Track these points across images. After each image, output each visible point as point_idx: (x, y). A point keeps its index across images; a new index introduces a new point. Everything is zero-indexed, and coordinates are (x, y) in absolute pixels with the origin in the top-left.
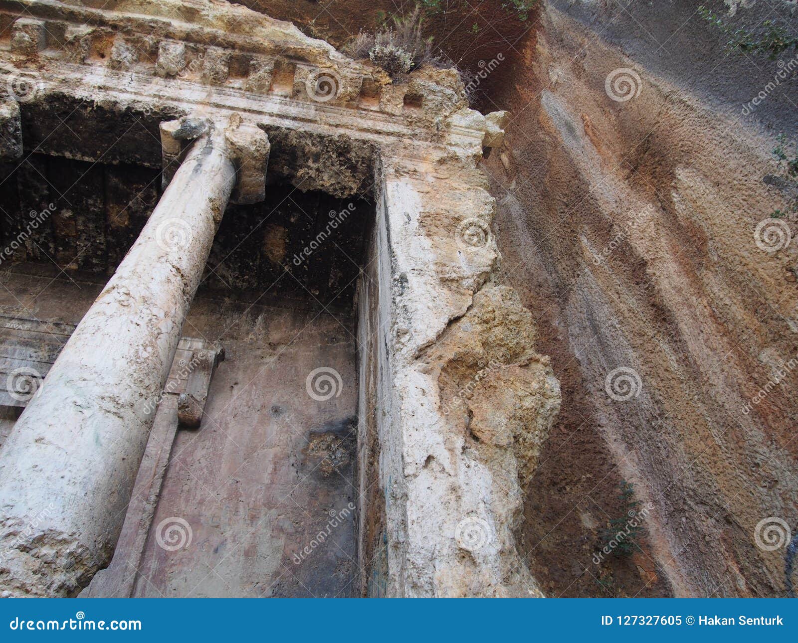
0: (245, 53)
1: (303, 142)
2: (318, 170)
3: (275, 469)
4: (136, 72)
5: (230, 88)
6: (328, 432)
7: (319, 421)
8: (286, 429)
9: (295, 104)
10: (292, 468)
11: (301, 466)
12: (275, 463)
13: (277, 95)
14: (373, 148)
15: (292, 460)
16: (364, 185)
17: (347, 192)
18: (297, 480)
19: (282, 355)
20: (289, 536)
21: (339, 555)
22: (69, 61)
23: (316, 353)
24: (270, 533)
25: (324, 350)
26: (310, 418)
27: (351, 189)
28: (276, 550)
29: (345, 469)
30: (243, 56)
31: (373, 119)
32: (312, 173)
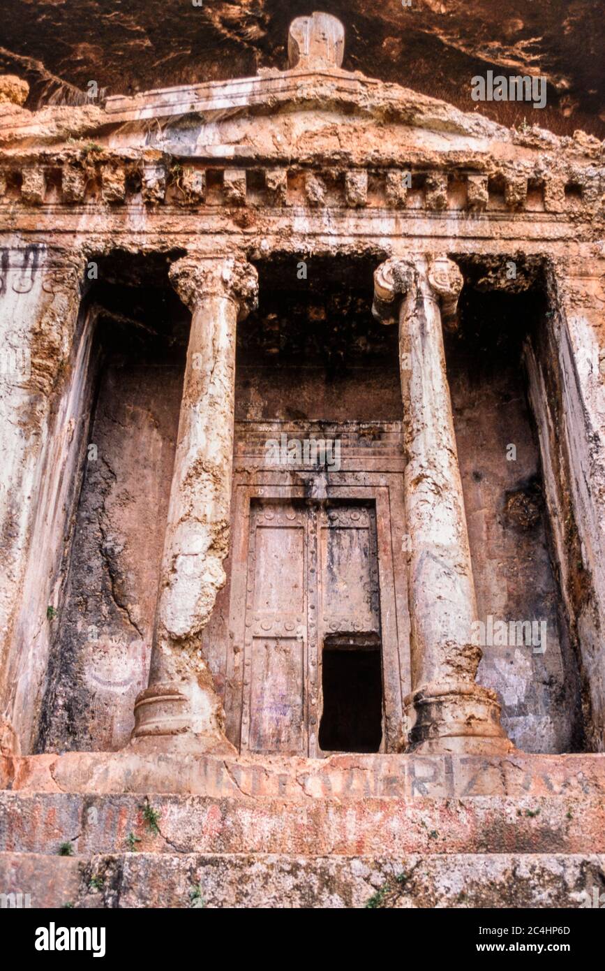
0: (421, 172)
1: (485, 261)
2: (496, 278)
3: (488, 528)
4: (331, 207)
5: (412, 209)
6: (519, 491)
7: (510, 481)
8: (487, 492)
9: (470, 217)
10: (500, 526)
11: (505, 523)
12: (487, 523)
13: (454, 210)
14: (545, 260)
15: (498, 519)
16: (535, 284)
17: (520, 290)
18: (504, 534)
19: (469, 420)
20: (509, 578)
21: (545, 589)
22: (273, 206)
23: (495, 414)
24: (495, 578)
25: (501, 410)
26: (503, 479)
27: (524, 287)
28: (503, 589)
29: (538, 521)
30: (419, 175)
31: (540, 221)
32: (492, 281)
